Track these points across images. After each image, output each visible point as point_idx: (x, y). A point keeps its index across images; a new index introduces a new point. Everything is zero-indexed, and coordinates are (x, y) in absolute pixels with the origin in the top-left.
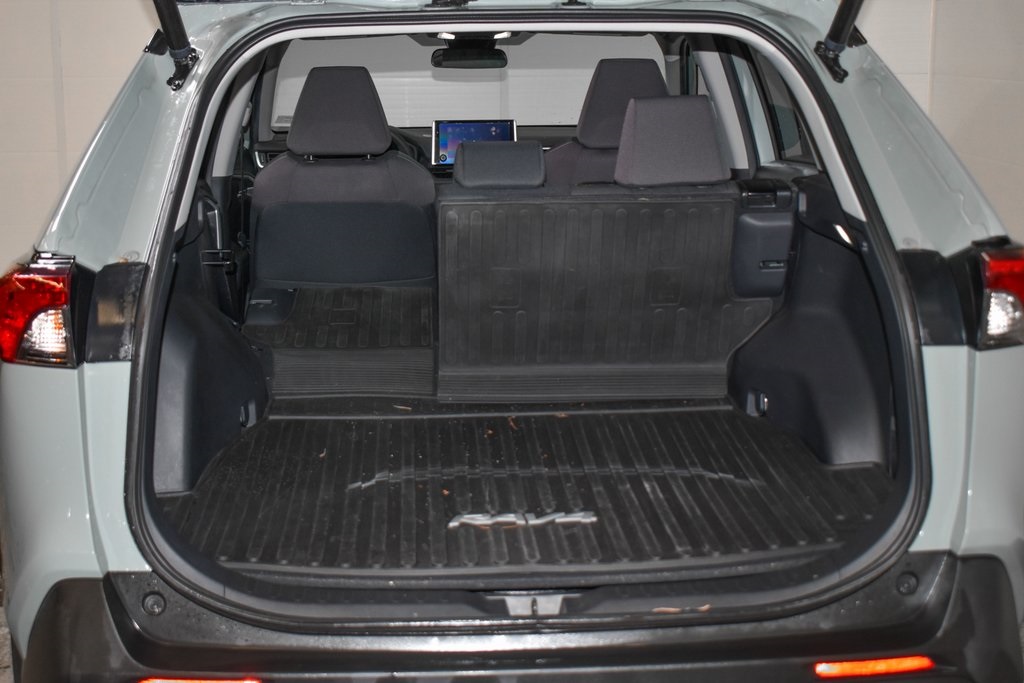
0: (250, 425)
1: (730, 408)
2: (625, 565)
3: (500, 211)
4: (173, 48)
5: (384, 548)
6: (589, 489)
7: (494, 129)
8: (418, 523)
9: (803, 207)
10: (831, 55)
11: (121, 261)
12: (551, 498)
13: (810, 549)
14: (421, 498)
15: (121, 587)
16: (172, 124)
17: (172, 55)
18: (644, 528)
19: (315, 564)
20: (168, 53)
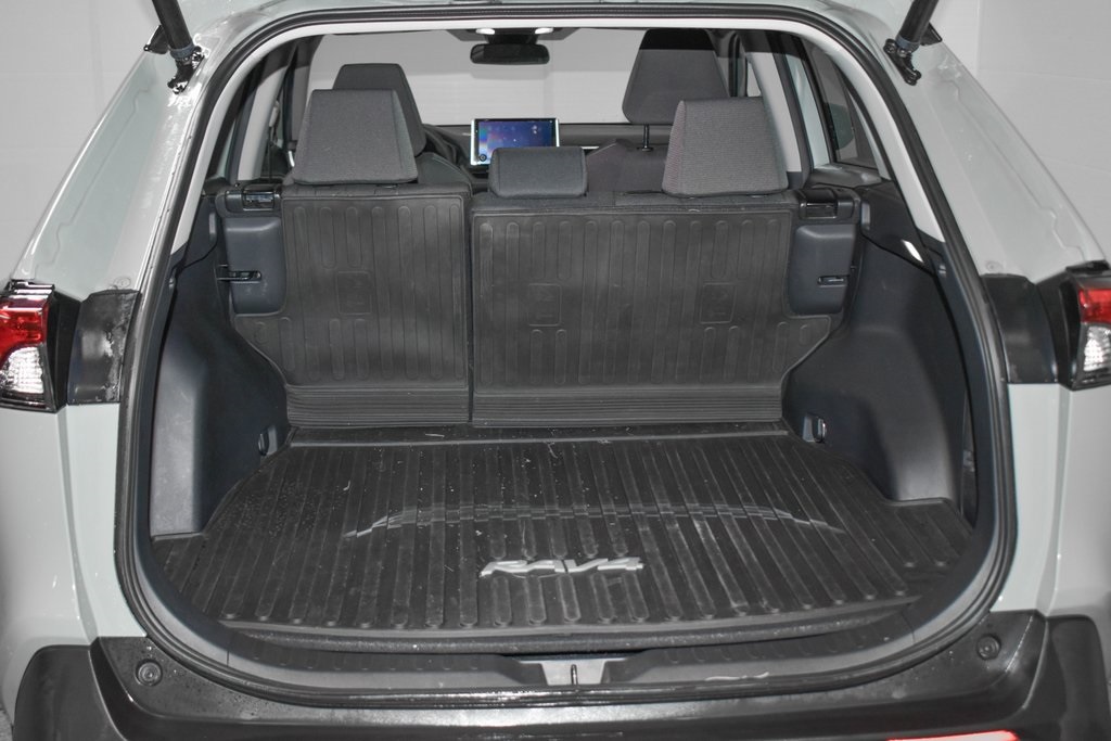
0: (269, 453)
1: (786, 433)
2: (675, 624)
3: (538, 223)
4: (173, 47)
5: (408, 603)
6: (635, 528)
7: (535, 127)
8: (447, 570)
9: (866, 219)
10: (903, 54)
11: (110, 288)
12: (593, 540)
13: (878, 605)
14: (452, 540)
15: (112, 655)
16: (173, 132)
17: (173, 55)
18: (695, 578)
19: (331, 624)
20: (169, 52)
